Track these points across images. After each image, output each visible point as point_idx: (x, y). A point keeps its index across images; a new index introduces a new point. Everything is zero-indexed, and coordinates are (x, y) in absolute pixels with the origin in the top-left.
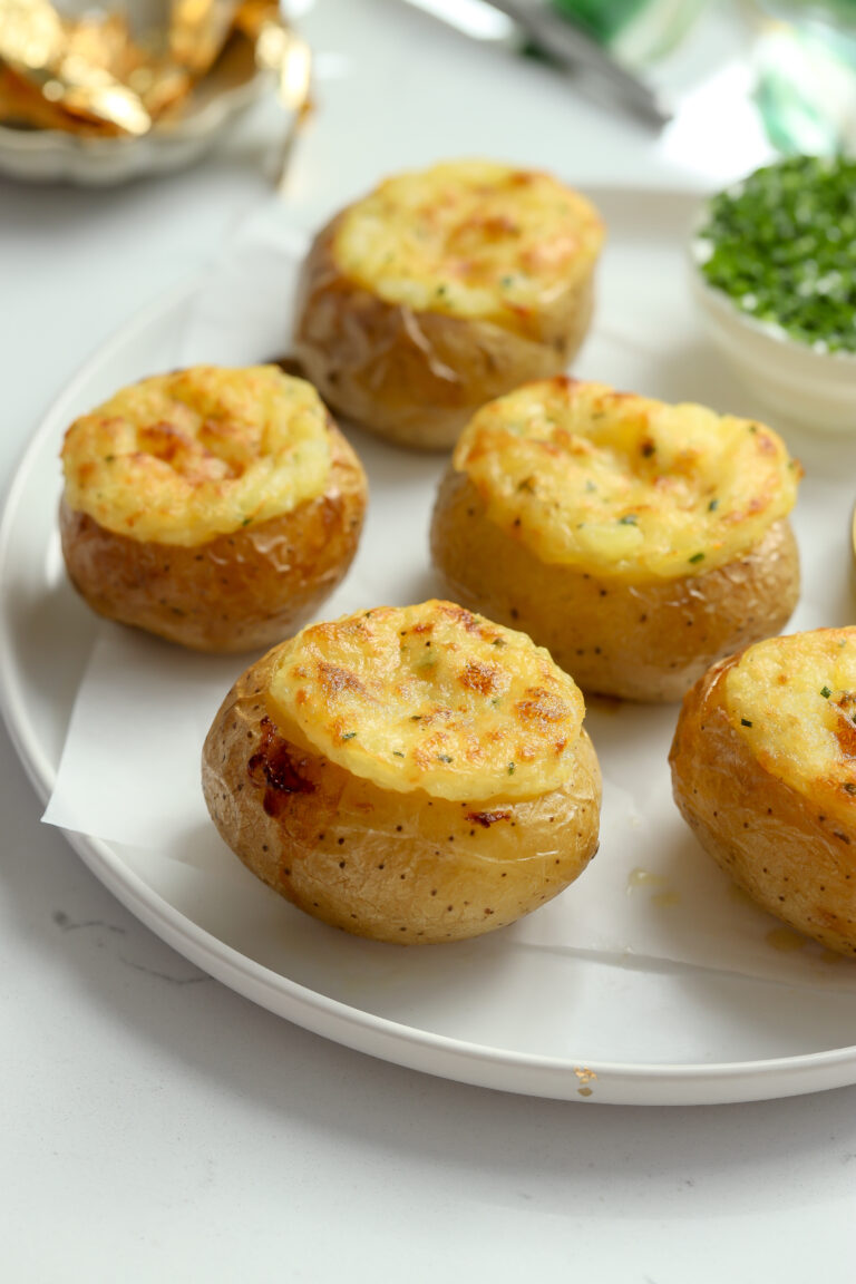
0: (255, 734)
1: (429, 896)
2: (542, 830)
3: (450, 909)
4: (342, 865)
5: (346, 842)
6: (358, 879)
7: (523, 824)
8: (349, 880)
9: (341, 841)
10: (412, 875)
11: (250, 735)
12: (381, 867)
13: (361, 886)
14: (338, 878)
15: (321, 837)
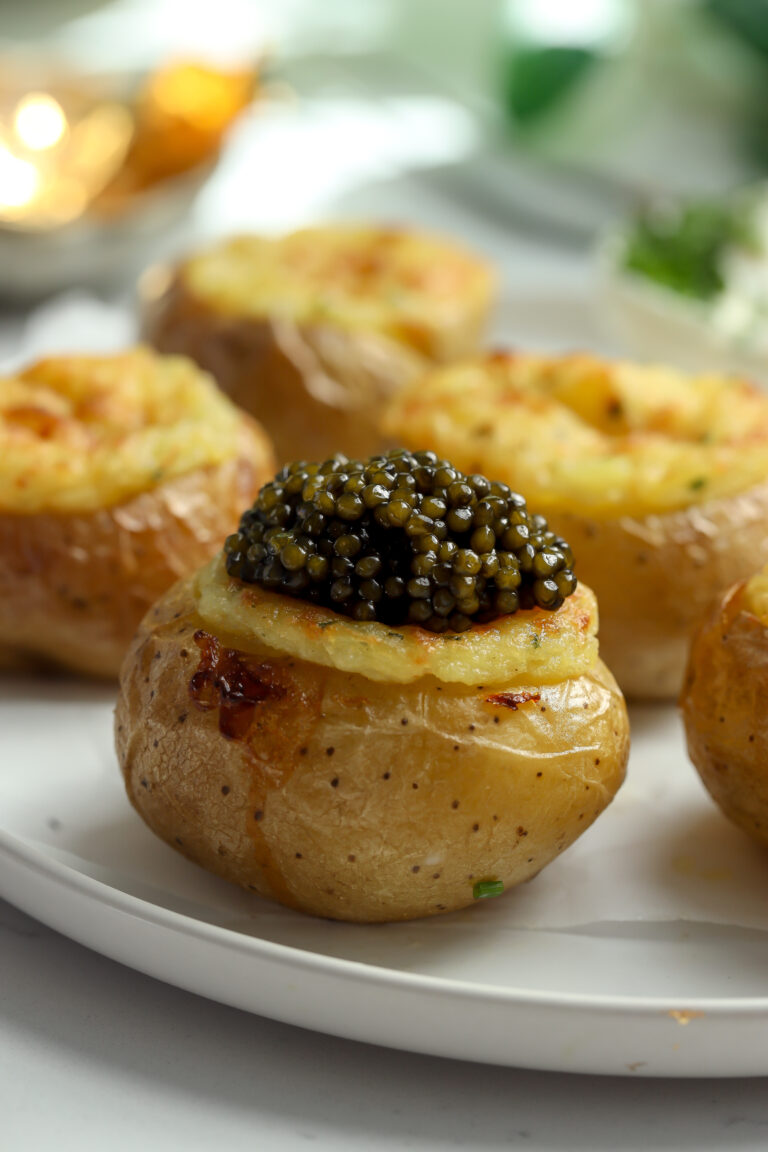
0: (190, 651)
1: (449, 808)
2: (577, 718)
3: (476, 828)
4: (335, 783)
5: (338, 751)
6: (357, 799)
7: (555, 709)
8: (345, 802)
9: (330, 751)
10: (427, 781)
11: (184, 654)
12: (387, 776)
13: (362, 808)
14: (331, 802)
15: (303, 751)
